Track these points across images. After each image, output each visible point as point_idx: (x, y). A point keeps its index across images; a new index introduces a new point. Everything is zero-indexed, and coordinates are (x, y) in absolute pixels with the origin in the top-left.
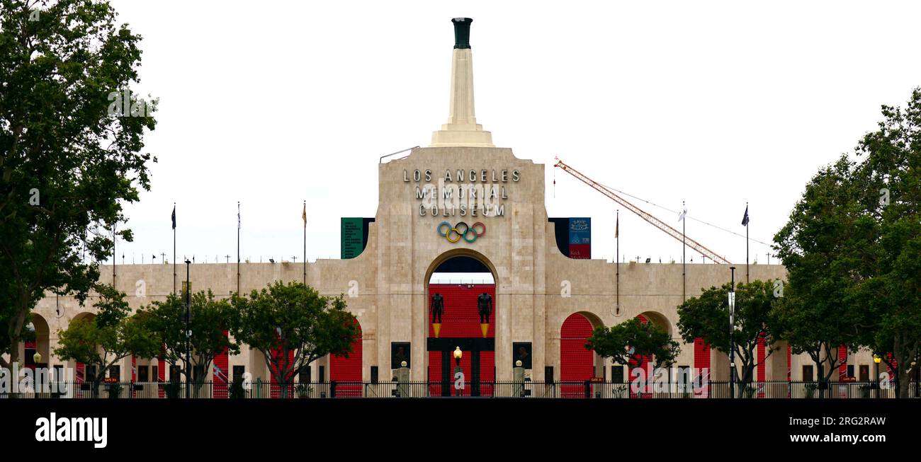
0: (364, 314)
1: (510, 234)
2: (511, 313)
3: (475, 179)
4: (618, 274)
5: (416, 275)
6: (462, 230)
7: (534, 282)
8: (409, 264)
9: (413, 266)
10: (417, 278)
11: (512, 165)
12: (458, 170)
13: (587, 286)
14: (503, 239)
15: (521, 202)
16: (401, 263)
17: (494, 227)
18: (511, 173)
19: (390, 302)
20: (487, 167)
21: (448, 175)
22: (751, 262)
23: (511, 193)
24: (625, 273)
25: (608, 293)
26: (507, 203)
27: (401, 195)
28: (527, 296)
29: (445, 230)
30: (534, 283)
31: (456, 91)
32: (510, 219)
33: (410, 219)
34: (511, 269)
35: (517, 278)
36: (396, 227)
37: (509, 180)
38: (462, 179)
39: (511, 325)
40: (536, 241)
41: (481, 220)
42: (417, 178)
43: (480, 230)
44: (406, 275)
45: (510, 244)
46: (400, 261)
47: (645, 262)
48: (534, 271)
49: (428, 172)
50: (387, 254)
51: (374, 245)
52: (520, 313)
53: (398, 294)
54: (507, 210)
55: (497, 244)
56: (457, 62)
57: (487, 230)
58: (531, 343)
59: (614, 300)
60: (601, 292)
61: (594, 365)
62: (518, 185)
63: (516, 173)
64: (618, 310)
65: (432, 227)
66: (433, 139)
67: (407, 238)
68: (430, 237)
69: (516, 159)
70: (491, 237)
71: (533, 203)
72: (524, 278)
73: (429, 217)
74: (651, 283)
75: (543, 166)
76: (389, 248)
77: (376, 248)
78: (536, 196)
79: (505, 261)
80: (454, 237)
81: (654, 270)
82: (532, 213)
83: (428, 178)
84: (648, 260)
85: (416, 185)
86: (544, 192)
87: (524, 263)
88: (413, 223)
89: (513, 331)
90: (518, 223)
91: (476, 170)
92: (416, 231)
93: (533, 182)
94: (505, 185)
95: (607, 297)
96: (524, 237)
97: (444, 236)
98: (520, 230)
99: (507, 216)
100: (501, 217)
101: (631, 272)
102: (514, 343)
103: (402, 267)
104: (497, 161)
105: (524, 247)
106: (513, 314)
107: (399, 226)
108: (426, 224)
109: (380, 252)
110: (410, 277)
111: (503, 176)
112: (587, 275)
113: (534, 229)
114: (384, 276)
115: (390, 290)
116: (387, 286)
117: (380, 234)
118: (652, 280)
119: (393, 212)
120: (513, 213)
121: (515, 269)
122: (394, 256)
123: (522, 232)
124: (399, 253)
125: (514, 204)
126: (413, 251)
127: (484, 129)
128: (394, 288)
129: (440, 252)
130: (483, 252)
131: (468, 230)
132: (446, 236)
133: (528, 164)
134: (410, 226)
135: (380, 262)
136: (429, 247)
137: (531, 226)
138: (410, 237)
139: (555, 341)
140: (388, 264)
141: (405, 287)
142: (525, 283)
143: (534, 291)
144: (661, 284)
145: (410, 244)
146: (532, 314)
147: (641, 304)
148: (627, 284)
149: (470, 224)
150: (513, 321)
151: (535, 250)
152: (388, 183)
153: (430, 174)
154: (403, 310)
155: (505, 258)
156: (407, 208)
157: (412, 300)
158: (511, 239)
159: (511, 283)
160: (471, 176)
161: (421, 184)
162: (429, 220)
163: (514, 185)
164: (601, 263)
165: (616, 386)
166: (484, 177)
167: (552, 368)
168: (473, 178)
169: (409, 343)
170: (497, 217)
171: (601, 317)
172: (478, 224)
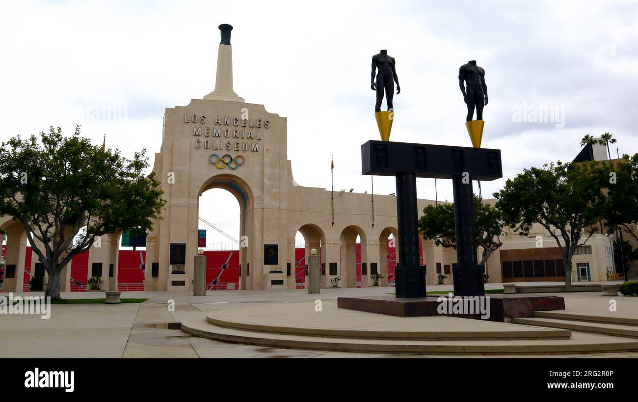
1: (263, 165)
2: (263, 223)
3: (238, 124)
4: (333, 199)
5: (191, 192)
6: (227, 160)
7: (279, 200)
10: (192, 194)
11: (264, 116)
12: (225, 117)
13: (313, 206)
14: (257, 168)
15: (271, 143)
17: (251, 159)
18: (264, 121)
19: (170, 213)
21: (218, 120)
23: (264, 135)
24: (337, 199)
25: (327, 211)
26: (261, 142)
27: (182, 132)
28: (275, 210)
32: (263, 154)
33: (188, 150)
34: (263, 190)
35: (268, 197)
36: (177, 155)
37: (262, 127)
38: (228, 123)
40: (281, 171)
41: (241, 153)
42: (195, 120)
43: (240, 161)
44: (184, 192)
45: (263, 173)
46: (179, 181)
47: (349, 192)
48: (279, 193)
49: (203, 117)
52: (269, 223)
53: (177, 206)
54: (260, 147)
55: (253, 172)
56: (221, 49)
57: (246, 159)
58: (277, 245)
59: (330, 216)
60: (322, 211)
62: (268, 130)
63: (267, 122)
64: (333, 223)
65: (204, 157)
67: (185, 164)
68: (203, 164)
69: (267, 113)
70: (249, 167)
71: (279, 144)
72: (273, 197)
73: (202, 149)
74: (353, 206)
75: (286, 119)
77: (161, 170)
78: (281, 139)
79: (259, 185)
80: (220, 165)
81: (355, 197)
82: (278, 151)
83: (203, 120)
84: (352, 190)
85: (194, 125)
86: (286, 137)
87: (272, 186)
88: (190, 152)
89: (264, 236)
90: (269, 157)
91: (239, 118)
92: (192, 159)
93: (279, 129)
94: (258, 129)
95: (326, 214)
96: (273, 168)
97: (214, 164)
98: (270, 162)
99: (260, 152)
100: (256, 153)
101: (341, 198)
102: (265, 245)
103: (181, 186)
104: (254, 113)
105: (272, 175)
106: (265, 223)
107: (179, 155)
108: (200, 154)
109: (163, 174)
110: (187, 194)
111: (258, 123)
112: (313, 199)
113: (279, 162)
115: (170, 203)
117: (164, 161)
118: (354, 204)
119: (176, 144)
120: (265, 150)
121: (266, 190)
123: (271, 164)
124: (178, 175)
125: (265, 143)
126: (190, 174)
127: (239, 96)
128: (174, 201)
129: (211, 176)
130: (243, 178)
131: (232, 160)
133: (276, 116)
134: (188, 155)
136: (202, 172)
137: (278, 160)
138: (187, 163)
139: (292, 245)
141: (183, 201)
142: (273, 200)
143: (280, 207)
144: (359, 207)
145: (187, 169)
146: (278, 223)
147: (347, 220)
148: (338, 205)
149: (234, 155)
151: (280, 177)
152: (172, 122)
153: (205, 118)
155: (259, 182)
156: (187, 142)
157: (188, 211)
158: (263, 168)
159: (263, 200)
160: (234, 122)
161: (198, 125)
162: (202, 151)
163: (265, 130)
164: (322, 191)
165: (333, 277)
166: (244, 123)
167: (290, 264)
168: (236, 123)
169: (185, 244)
170: (253, 152)
171: (322, 229)
172: (239, 156)
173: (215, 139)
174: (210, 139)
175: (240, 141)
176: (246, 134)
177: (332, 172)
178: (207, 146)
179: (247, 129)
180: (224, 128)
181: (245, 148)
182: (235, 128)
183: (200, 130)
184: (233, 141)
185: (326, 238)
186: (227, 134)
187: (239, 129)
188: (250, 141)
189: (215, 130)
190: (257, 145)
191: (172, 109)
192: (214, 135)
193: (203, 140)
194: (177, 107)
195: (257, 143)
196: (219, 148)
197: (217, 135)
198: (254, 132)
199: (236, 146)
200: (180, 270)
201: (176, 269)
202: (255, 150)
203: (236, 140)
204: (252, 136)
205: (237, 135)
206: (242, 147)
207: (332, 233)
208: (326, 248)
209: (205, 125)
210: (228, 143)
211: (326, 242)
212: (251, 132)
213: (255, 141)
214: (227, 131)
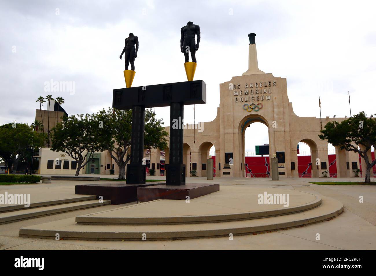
0: (216, 142)
1: (273, 107)
2: (275, 140)
4: (321, 123)
6: (253, 107)
7: (284, 126)
9: (233, 122)
10: (235, 127)
11: (272, 79)
12: (250, 83)
14: (270, 109)
15: (277, 94)
17: (266, 105)
18: (272, 82)
19: (224, 137)
20: (262, 81)
21: (246, 86)
23: (273, 90)
24: (324, 122)
25: (317, 131)
26: (271, 95)
27: (228, 95)
28: (282, 132)
29: (246, 107)
32: (273, 101)
33: (232, 104)
35: (277, 125)
37: (272, 85)
38: (252, 87)
40: (284, 109)
41: (260, 102)
42: (234, 87)
43: (260, 106)
45: (273, 111)
46: (228, 120)
47: (333, 117)
48: (284, 122)
49: (238, 85)
50: (223, 118)
51: (219, 116)
52: (279, 140)
53: (228, 133)
54: (271, 97)
55: (268, 112)
56: (250, 48)
57: (263, 105)
59: (320, 133)
60: (314, 130)
61: (312, 162)
62: (275, 87)
65: (241, 106)
68: (240, 111)
69: (274, 77)
70: (265, 109)
71: (282, 94)
72: (280, 124)
75: (286, 79)
76: (224, 116)
78: (284, 91)
80: (250, 110)
81: (337, 120)
82: (282, 98)
83: (239, 87)
84: (335, 116)
85: (234, 90)
87: (280, 119)
89: (276, 147)
90: (276, 102)
91: (258, 83)
92: (234, 108)
93: (282, 86)
94: (270, 87)
99: (271, 100)
100: (269, 101)
101: (327, 121)
102: (277, 152)
103: (229, 123)
104: (266, 79)
105: (279, 112)
106: (276, 140)
107: (227, 107)
108: (238, 105)
109: (221, 118)
110: (232, 127)
111: (269, 84)
112: (308, 124)
113: (283, 104)
114: (222, 127)
115: (224, 132)
116: (224, 130)
119: (225, 102)
120: (274, 98)
122: (226, 118)
123: (278, 106)
124: (228, 117)
125: (274, 95)
126: (233, 117)
129: (245, 116)
130: (262, 115)
131: (255, 107)
132: (246, 110)
133: (279, 78)
134: (232, 106)
135: (221, 121)
136: (240, 115)
138: (232, 111)
139: (295, 151)
140: (224, 122)
141: (231, 131)
142: (280, 127)
143: (285, 130)
146: (284, 140)
149: (256, 104)
150: (276, 143)
151: (284, 113)
152: (223, 91)
154: (230, 140)
155: (271, 117)
156: (231, 99)
157: (234, 136)
158: (274, 109)
161: (236, 90)
162: (239, 103)
164: (314, 118)
165: (324, 171)
166: (261, 85)
167: (294, 163)
168: (256, 86)
169: (233, 153)
170: (267, 101)
171: (315, 141)
172: (260, 104)
173: (246, 96)
174: (242, 97)
175: (259, 95)
176: (262, 91)
177: (320, 106)
178: (241, 100)
179: (263, 88)
180: (250, 90)
181: (262, 99)
182: (256, 89)
183: (237, 92)
184: (256, 96)
185: (318, 147)
186: (252, 93)
187: (259, 89)
188: (265, 95)
189: (245, 91)
190: (269, 96)
191: (223, 84)
192: (245, 94)
193: (239, 97)
194: (225, 82)
196: (248, 101)
198: (267, 89)
199: (257, 98)
202: (268, 99)
203: (257, 95)
204: (266, 92)
205: (258, 93)
206: (260, 98)
207: (322, 144)
208: (318, 153)
209: (240, 89)
210: (253, 97)
211: (318, 149)
212: (265, 89)
213: (268, 94)
214: (252, 91)
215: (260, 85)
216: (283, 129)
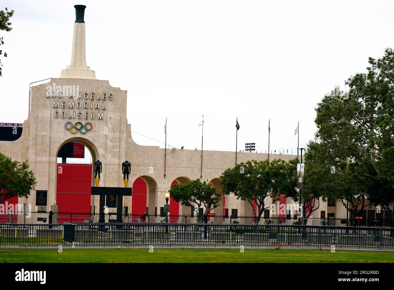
2: (105, 175)
3: (87, 98)
4: (165, 155)
5: (51, 152)
6: (79, 127)
8: (48, 145)
9: (50, 147)
10: (52, 153)
11: (108, 90)
13: (148, 161)
14: (102, 133)
15: (113, 112)
16: (43, 144)
17: (97, 125)
18: (108, 95)
19: (36, 167)
20: (94, 91)
22: (238, 151)
23: (108, 106)
24: (169, 154)
25: (159, 166)
26: (105, 112)
27: (44, 105)
29: (69, 127)
30: (119, 158)
31: (76, 47)
32: (107, 121)
33: (49, 119)
34: (106, 149)
35: (110, 155)
36: (41, 123)
37: (107, 99)
39: (105, 182)
40: (121, 134)
41: (89, 121)
43: (89, 127)
44: (46, 152)
45: (106, 136)
46: (42, 143)
47: (180, 149)
48: (119, 152)
50: (36, 139)
51: (27, 133)
52: (111, 176)
53: (41, 162)
54: (105, 116)
55: (99, 135)
56: (77, 31)
57: (93, 125)
59: (163, 169)
60: (156, 165)
61: (147, 206)
62: (112, 102)
63: (111, 95)
64: (165, 175)
65: (62, 124)
66: (62, 74)
67: (47, 130)
68: (60, 130)
69: (111, 87)
70: (95, 131)
71: (120, 112)
72: (114, 155)
73: (60, 118)
74: (183, 161)
75: (126, 91)
76: (37, 135)
77: (29, 135)
78: (122, 109)
79: (103, 145)
80: (74, 130)
81: (185, 153)
82: (119, 118)
84: (182, 148)
85: (53, 100)
86: (126, 106)
87: (114, 147)
88: (51, 121)
90: (111, 124)
91: (88, 92)
92: (52, 126)
93: (120, 101)
94: (103, 101)
95: (159, 168)
96: (114, 132)
97: (69, 130)
98: (112, 128)
99: (105, 120)
100: (101, 120)
101: (172, 154)
103: (44, 147)
104: (100, 88)
105: (114, 138)
107: (43, 123)
108: (58, 122)
109: (31, 138)
110: (48, 153)
111: (103, 97)
112: (148, 155)
113: (120, 127)
114: (33, 152)
115: (36, 160)
116: (35, 157)
117: (31, 127)
118: (184, 159)
119: (40, 115)
120: (108, 118)
121: (108, 150)
122: (39, 140)
123: (113, 129)
124: (42, 139)
125: (109, 113)
126: (50, 138)
127: (91, 69)
128: (39, 159)
129: (66, 139)
130: (91, 140)
131: (82, 127)
132: (70, 130)
133: (118, 90)
134: (49, 123)
135: (31, 143)
136: (60, 136)
137: (119, 126)
138: (49, 129)
140: (35, 145)
141: (45, 159)
142: (114, 158)
144: (189, 161)
145: (48, 134)
146: (117, 176)
147: (178, 173)
148: (170, 160)
149: (84, 123)
150: (107, 179)
151: (120, 140)
152: (37, 97)
154: (43, 172)
155: (103, 143)
156: (47, 113)
157: (49, 166)
158: (107, 133)
159: (106, 157)
160: (85, 96)
162: (60, 120)
163: (109, 102)
164: (156, 148)
167: (127, 207)
168: (86, 97)
169: (47, 191)
170: (99, 120)
171: (155, 179)
172: (88, 124)
173: (69, 110)
174: (66, 111)
175: (89, 111)
176: (94, 105)
178: (63, 116)
179: (94, 102)
181: (93, 117)
182: (85, 101)
183: (58, 103)
184: (84, 112)
185: (158, 187)
186: (79, 106)
187: (88, 102)
188: (96, 112)
189: (69, 103)
190: (102, 115)
191: (37, 87)
192: (69, 107)
193: (60, 111)
194: (40, 85)
195: (102, 113)
196: (72, 117)
197: (71, 107)
198: (100, 103)
199: (86, 115)
200: (43, 210)
201: (41, 210)
202: (100, 118)
203: (86, 110)
204: (98, 107)
205: (87, 107)
206: (90, 116)
207: (164, 183)
208: (158, 195)
209: (62, 100)
210: (80, 113)
211: (158, 190)
212: (97, 103)
213: (101, 111)
214: (79, 103)
215: (92, 96)
216: (118, 162)
